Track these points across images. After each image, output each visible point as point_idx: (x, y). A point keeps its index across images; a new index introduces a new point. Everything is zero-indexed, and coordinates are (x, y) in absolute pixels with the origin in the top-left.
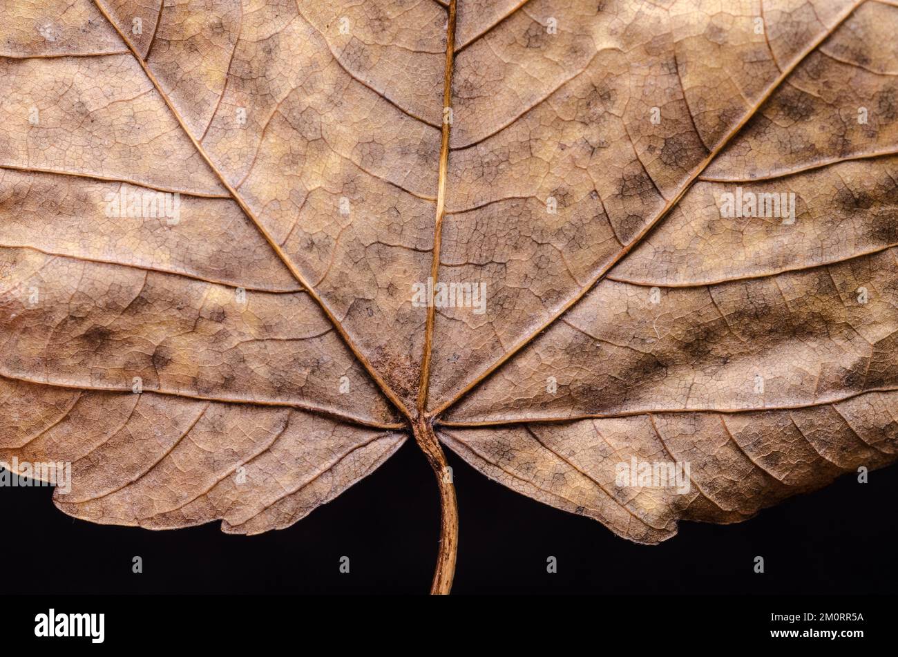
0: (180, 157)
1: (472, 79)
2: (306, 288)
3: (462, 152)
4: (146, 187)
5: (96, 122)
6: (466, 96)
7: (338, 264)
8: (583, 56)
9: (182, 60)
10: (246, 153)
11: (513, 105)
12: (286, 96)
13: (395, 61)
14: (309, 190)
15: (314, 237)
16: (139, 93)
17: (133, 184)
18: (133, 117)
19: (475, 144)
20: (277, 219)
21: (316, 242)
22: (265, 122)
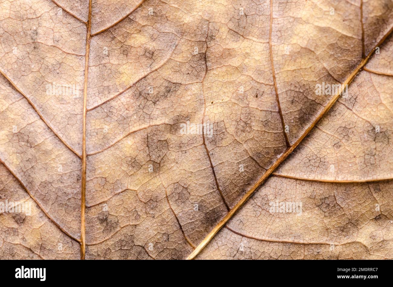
0: (69, 109)
1: (271, 197)
2: (82, 242)
3: (231, 233)
4: (36, 111)
5: (36, 50)
6: (259, 204)
7: (110, 243)
8: (345, 236)
9: (113, 54)
10: (109, 138)
11: (283, 232)
12: (158, 124)
13: (236, 154)
14: (129, 188)
15: (110, 217)
16: (73, 53)
17: (30, 103)
18: (60, 64)
19: (243, 236)
20: (97, 191)
21: (109, 220)
22: (134, 129)
